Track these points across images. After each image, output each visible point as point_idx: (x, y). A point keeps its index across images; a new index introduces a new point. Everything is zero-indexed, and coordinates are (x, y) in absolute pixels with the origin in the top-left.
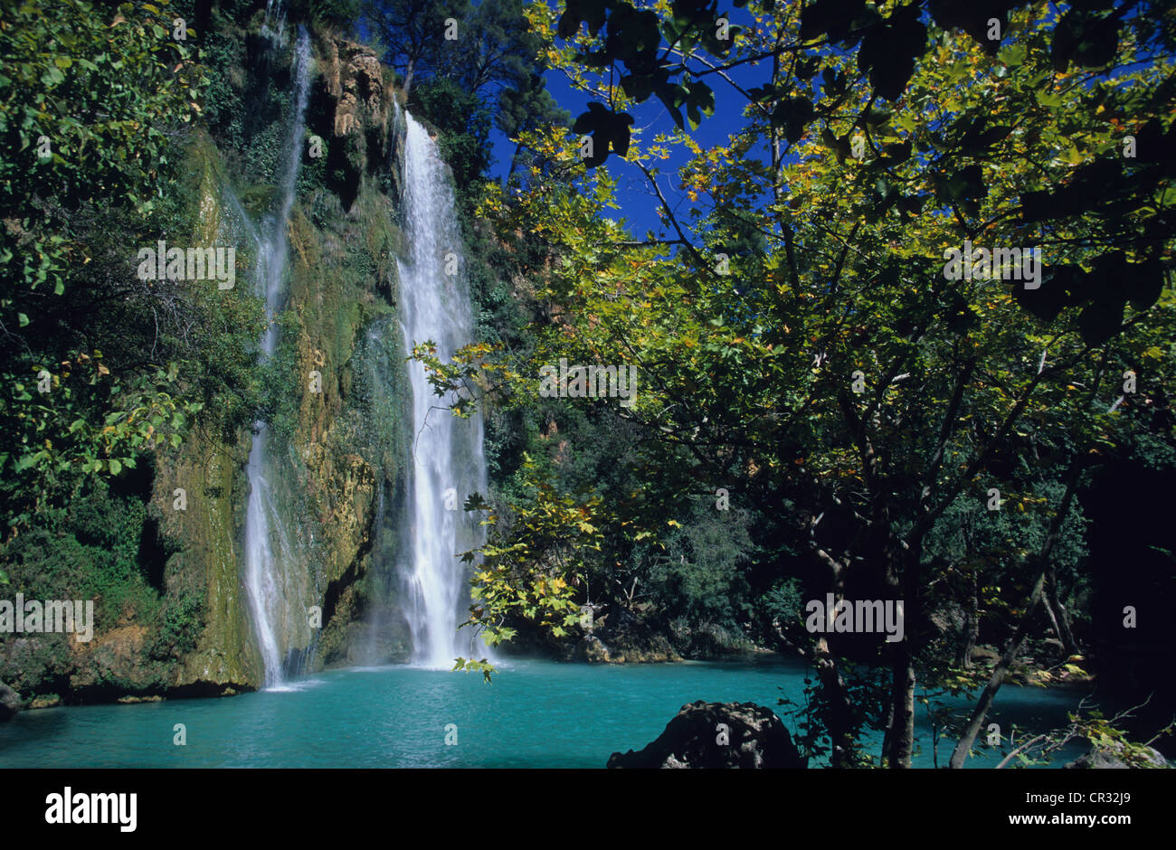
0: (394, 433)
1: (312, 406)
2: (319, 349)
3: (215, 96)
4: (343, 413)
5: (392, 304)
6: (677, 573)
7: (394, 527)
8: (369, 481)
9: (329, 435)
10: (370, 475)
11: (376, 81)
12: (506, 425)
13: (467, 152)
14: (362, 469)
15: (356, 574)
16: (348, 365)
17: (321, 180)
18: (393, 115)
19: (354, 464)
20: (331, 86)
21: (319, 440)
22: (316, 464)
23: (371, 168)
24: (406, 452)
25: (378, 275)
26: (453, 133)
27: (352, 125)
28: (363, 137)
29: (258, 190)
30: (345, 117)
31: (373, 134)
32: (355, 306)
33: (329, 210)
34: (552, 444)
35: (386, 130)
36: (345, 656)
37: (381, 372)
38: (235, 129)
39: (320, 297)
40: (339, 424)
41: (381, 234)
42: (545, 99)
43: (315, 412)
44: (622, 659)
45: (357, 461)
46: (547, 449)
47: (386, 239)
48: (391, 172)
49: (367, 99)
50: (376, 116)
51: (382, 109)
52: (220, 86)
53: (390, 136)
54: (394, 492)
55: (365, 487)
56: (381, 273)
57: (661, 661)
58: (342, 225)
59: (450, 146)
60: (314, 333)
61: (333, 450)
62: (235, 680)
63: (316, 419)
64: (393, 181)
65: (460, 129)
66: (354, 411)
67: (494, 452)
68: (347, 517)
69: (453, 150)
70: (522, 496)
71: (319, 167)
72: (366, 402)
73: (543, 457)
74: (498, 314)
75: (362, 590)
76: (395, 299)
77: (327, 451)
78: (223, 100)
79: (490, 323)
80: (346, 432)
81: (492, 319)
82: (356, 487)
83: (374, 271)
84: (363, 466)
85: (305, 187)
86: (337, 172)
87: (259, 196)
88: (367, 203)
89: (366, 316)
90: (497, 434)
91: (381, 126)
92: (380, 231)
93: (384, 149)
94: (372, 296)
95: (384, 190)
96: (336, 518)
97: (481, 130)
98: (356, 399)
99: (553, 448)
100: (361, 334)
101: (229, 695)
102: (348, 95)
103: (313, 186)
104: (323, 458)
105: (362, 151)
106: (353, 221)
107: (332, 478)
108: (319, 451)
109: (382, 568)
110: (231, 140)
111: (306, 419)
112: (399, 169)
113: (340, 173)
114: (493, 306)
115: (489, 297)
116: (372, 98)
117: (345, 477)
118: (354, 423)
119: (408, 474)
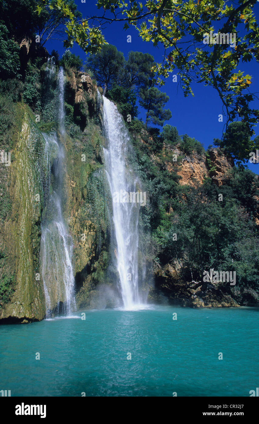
0: (104, 212)
1: (71, 202)
2: (73, 180)
3: (30, 93)
4: (84, 205)
5: (102, 164)
6: (231, 266)
7: (107, 250)
8: (93, 231)
9: (78, 214)
10: (94, 228)
11: (90, 84)
12: (152, 209)
13: (128, 109)
14: (90, 226)
15: (92, 270)
16: (86, 187)
17: (72, 121)
18: (97, 95)
19: (87, 224)
20: (72, 86)
21: (74, 215)
22: (72, 224)
23: (91, 115)
24: (109, 219)
25: (96, 154)
26: (122, 103)
27: (81, 99)
28: (86, 104)
29: (48, 124)
30: (79, 97)
31: (90, 103)
32: (88, 165)
33: (76, 131)
34: (171, 216)
35: (95, 100)
36: (89, 305)
37: (98, 189)
38: (38, 104)
39: (73, 161)
40: (82, 209)
41: (96, 139)
42: (156, 90)
43: (72, 205)
44: (210, 305)
45: (89, 223)
46: (170, 218)
47: (99, 141)
48: (99, 117)
49: (87, 91)
50: (91, 96)
51: (93, 93)
52: (32, 89)
53: (96, 103)
54: (106, 236)
55: (92, 233)
56: (97, 153)
57: (228, 307)
58: (81, 137)
59: (121, 108)
60: (70, 175)
61: (80, 219)
62: (27, 316)
63: (72, 208)
64: (100, 120)
65: (124, 102)
66: (88, 204)
67: (148, 220)
68: (84, 245)
69: (122, 109)
70: (161, 238)
71: (71, 116)
72: (93, 200)
73: (168, 221)
74: (145, 166)
75: (96, 277)
76: (103, 162)
77: (77, 220)
78: (33, 94)
79: (142, 170)
80: (85, 212)
81: (142, 168)
82: (88, 233)
83: (95, 153)
84: (91, 224)
85: (66, 124)
86: (78, 117)
87: (47, 126)
88: (90, 128)
89: (92, 169)
90: (148, 212)
91: (93, 99)
92: (96, 138)
93: (95, 108)
94: (94, 162)
95: (96, 123)
96: (80, 246)
97: (132, 101)
98: (89, 199)
99: (172, 218)
100: (90, 176)
101: (25, 323)
102: (80, 89)
103: (69, 123)
104: (76, 222)
105: (86, 108)
106: (85, 135)
107: (79, 230)
108: (74, 220)
109: (103, 268)
110: (37, 108)
111: (68, 207)
112: (102, 116)
113: (79, 117)
114: (142, 163)
115: (141, 160)
116: (89, 90)
117: (84, 229)
118: (88, 208)
119: (111, 228)
